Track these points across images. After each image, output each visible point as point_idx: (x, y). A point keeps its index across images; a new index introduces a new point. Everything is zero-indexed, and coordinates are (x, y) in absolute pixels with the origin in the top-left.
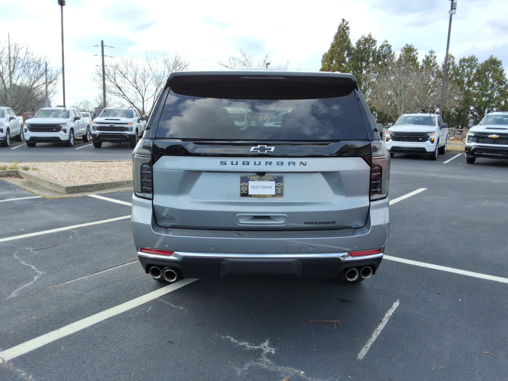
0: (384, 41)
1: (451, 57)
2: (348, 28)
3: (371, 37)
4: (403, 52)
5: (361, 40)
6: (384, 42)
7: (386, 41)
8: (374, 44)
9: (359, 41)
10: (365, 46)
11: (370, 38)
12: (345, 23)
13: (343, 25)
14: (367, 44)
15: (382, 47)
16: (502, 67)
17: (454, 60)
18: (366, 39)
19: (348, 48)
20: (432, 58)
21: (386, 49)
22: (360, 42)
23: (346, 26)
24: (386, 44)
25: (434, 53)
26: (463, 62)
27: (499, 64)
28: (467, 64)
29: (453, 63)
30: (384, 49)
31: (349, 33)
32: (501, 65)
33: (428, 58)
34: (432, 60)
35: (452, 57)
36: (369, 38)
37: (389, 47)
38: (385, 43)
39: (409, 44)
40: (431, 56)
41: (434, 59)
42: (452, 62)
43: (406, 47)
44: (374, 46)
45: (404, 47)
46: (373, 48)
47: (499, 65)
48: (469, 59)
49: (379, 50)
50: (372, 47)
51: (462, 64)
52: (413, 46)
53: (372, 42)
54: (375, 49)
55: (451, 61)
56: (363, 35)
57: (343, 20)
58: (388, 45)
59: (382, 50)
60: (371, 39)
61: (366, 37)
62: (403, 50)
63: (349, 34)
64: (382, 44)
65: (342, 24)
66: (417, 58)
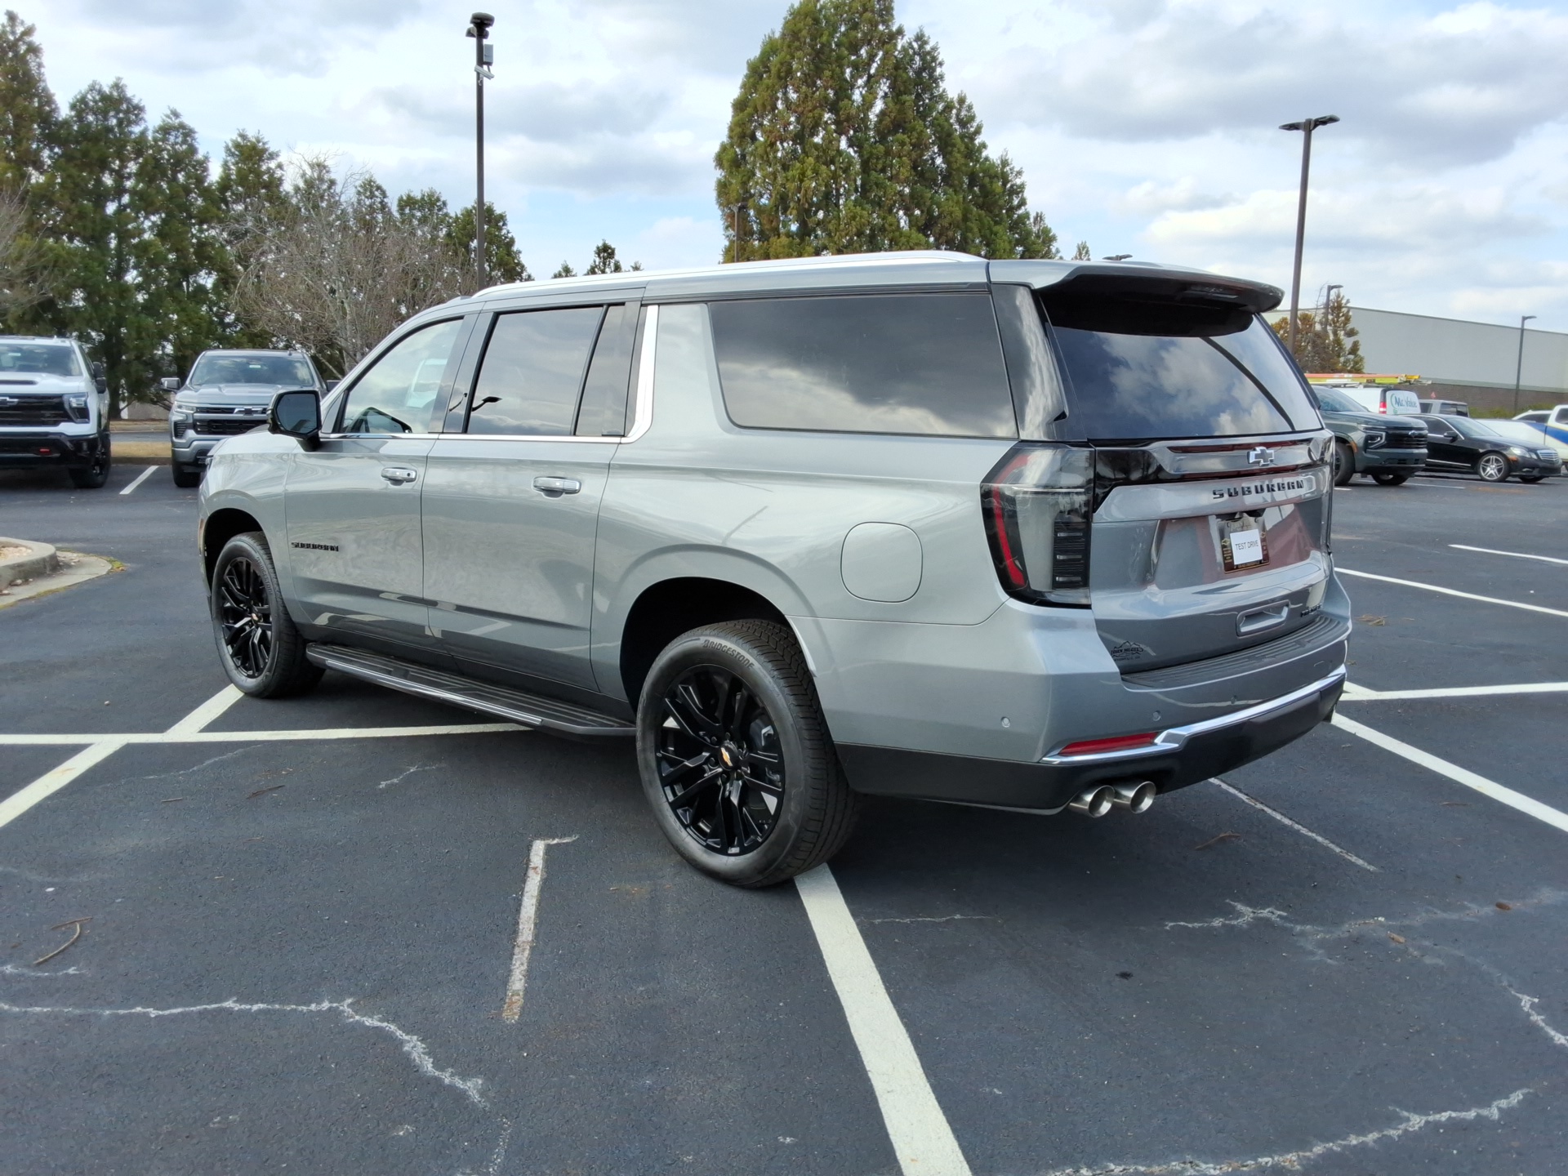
0: (169, 112)
1: (377, 190)
2: (34, 50)
3: (123, 91)
4: (233, 155)
5: (89, 97)
6: (168, 116)
7: (176, 115)
8: (137, 116)
9: (83, 100)
10: (106, 118)
11: (119, 95)
12: (19, 30)
13: (13, 33)
14: (112, 113)
15: (165, 130)
16: (508, 232)
17: (385, 200)
18: (106, 98)
19: (45, 117)
20: (325, 186)
21: (176, 137)
22: (86, 104)
23: (27, 39)
24: (176, 122)
25: (328, 172)
26: (408, 208)
27: (499, 221)
28: (419, 214)
29: (384, 206)
30: (172, 139)
31: (40, 65)
32: (504, 224)
33: (310, 184)
34: (325, 190)
35: (379, 188)
36: (115, 94)
37: (188, 133)
38: (173, 119)
39: (251, 134)
40: (321, 179)
41: (330, 188)
42: (381, 203)
43: (239, 140)
44: (136, 123)
45: (233, 141)
46: (136, 130)
47: (501, 224)
48: (423, 199)
49: (155, 140)
50: (127, 126)
51: (407, 211)
52: (265, 140)
53: (127, 112)
54: (143, 133)
55: (379, 200)
56: (95, 82)
57: (12, 17)
58: (182, 126)
59: (164, 140)
60: (123, 99)
61: (107, 90)
62: (233, 150)
63: (43, 70)
64: (164, 121)
65: (8, 29)
66: (280, 180)
